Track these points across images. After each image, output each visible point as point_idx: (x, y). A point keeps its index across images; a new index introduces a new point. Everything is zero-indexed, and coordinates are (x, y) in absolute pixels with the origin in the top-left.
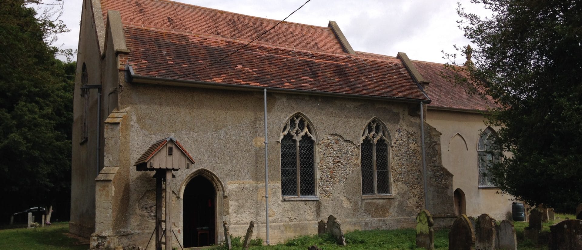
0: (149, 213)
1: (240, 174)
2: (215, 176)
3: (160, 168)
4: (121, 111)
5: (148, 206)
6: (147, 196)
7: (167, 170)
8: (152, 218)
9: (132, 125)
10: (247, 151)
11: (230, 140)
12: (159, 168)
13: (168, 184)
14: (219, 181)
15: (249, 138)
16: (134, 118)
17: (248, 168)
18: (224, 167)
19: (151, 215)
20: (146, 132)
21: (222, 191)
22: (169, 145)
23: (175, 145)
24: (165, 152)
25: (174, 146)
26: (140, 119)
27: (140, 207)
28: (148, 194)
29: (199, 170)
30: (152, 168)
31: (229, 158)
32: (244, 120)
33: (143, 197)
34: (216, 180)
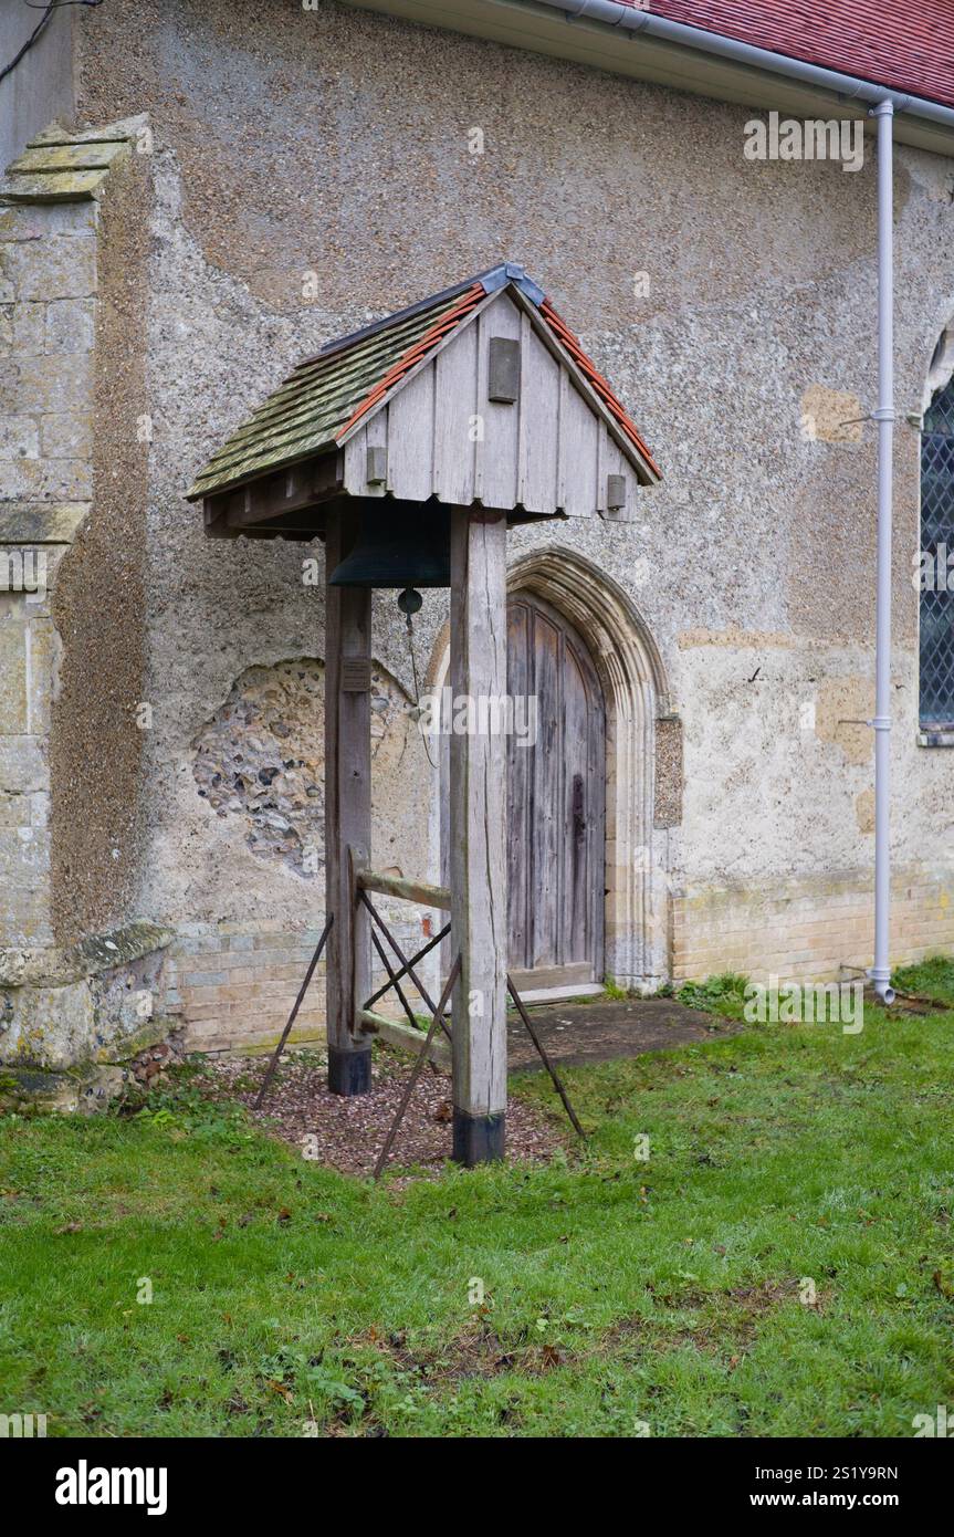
0: (256, 811)
1: (737, 591)
2: (619, 597)
3: (434, 497)
4: (96, 135)
5: (249, 771)
6: (245, 706)
7: (479, 513)
8: (272, 845)
9: (158, 243)
10: (774, 462)
11: (689, 391)
12: (423, 497)
13: (478, 628)
14: (638, 627)
15: (779, 384)
16: (169, 189)
17: (779, 557)
18: (661, 543)
19: (267, 825)
20: (242, 294)
21: (649, 687)
22: (499, 324)
23: (535, 327)
24: (464, 365)
25: (527, 331)
26: (206, 207)
27: (204, 775)
28: (248, 696)
29: (536, 555)
30: (381, 494)
31: (684, 496)
32: (762, 279)
33: (224, 711)
34: (622, 621)
